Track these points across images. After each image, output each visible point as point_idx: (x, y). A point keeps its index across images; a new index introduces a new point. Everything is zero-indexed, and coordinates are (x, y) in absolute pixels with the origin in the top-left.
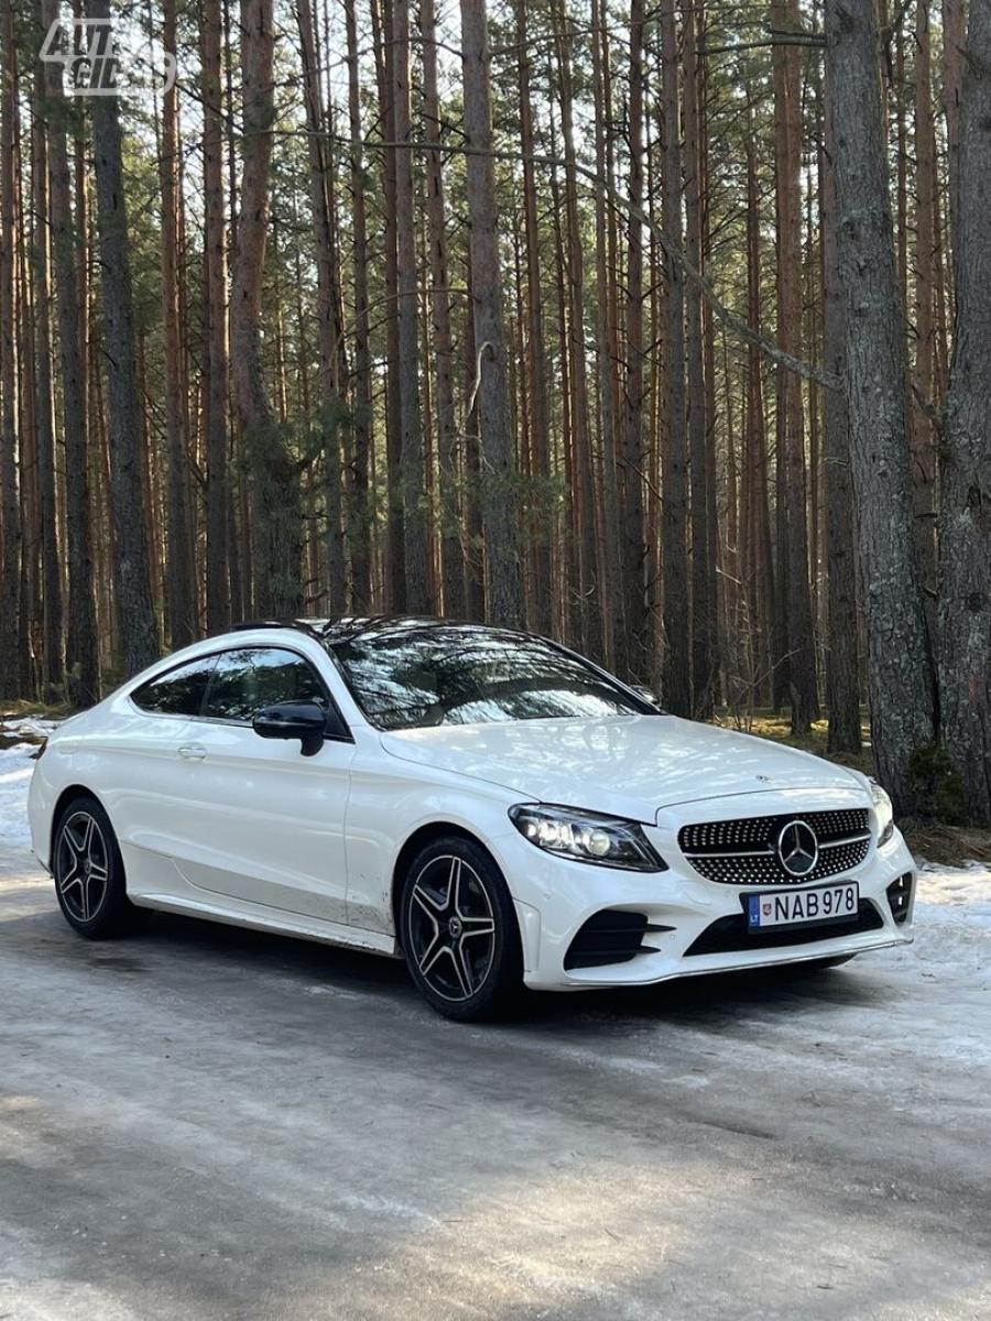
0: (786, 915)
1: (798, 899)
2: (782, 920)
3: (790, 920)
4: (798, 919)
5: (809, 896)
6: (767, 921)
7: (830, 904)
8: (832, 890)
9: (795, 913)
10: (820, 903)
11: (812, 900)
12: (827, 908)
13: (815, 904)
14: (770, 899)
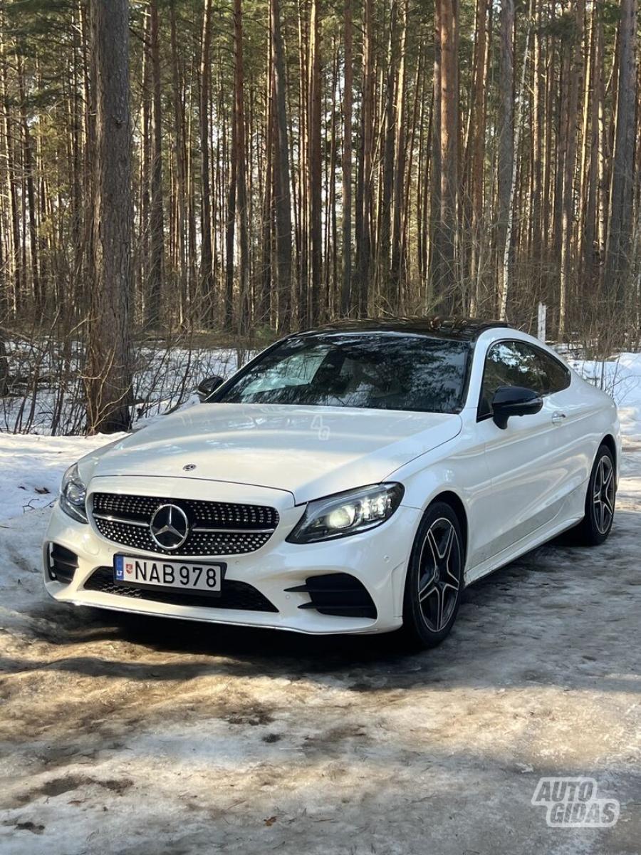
0: (144, 577)
1: (154, 567)
2: (141, 580)
3: (148, 582)
4: (155, 582)
5: (165, 566)
6: (129, 577)
7: (187, 577)
8: (190, 567)
9: (152, 578)
10: (177, 574)
11: (168, 570)
12: (185, 580)
13: (171, 574)
14: (132, 561)
